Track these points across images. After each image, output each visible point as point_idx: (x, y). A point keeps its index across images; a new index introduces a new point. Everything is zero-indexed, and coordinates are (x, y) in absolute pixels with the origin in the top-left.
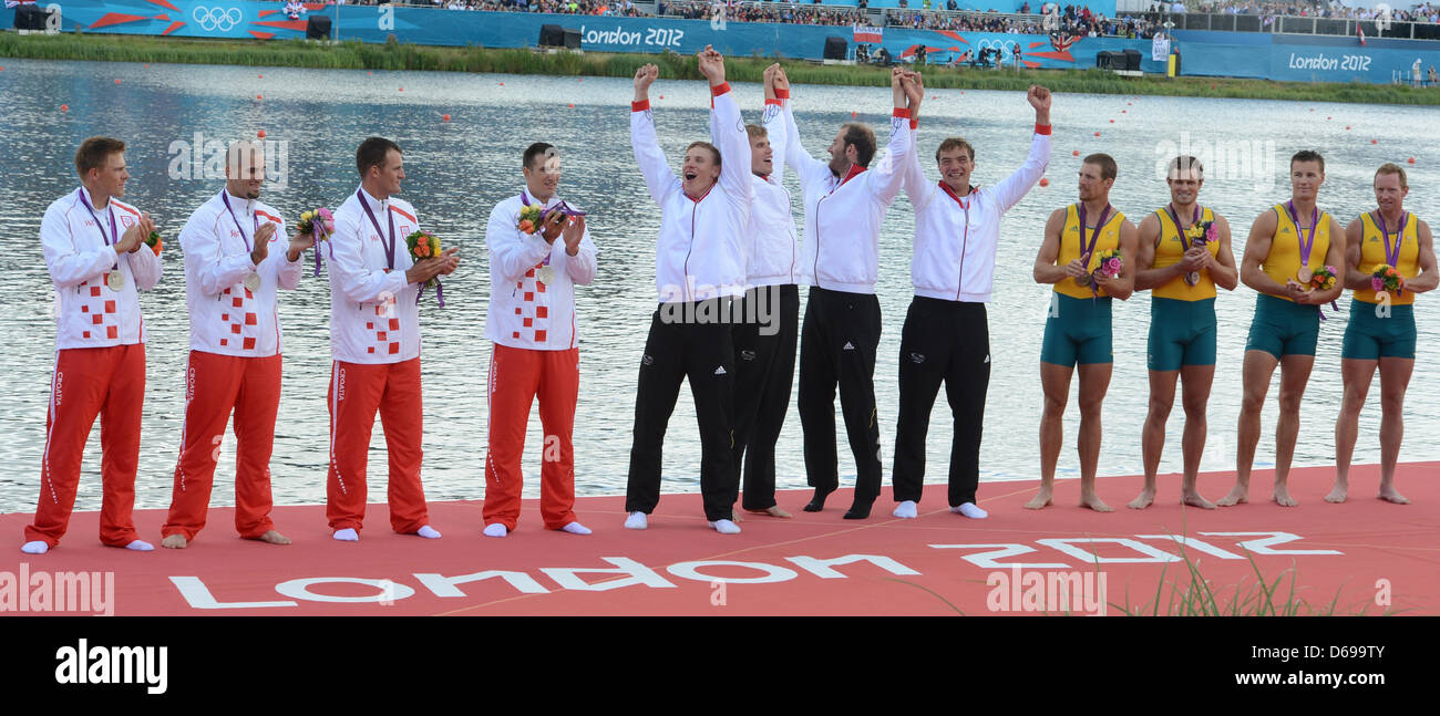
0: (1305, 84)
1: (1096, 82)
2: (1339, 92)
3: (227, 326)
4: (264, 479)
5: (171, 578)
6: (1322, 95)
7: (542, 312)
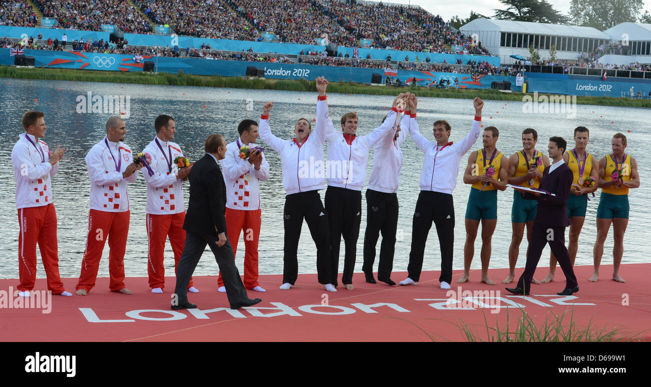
0: (583, 97)
1: (491, 95)
2: (598, 101)
3: (107, 199)
4: (122, 266)
5: (79, 309)
6: (590, 102)
7: (247, 194)
